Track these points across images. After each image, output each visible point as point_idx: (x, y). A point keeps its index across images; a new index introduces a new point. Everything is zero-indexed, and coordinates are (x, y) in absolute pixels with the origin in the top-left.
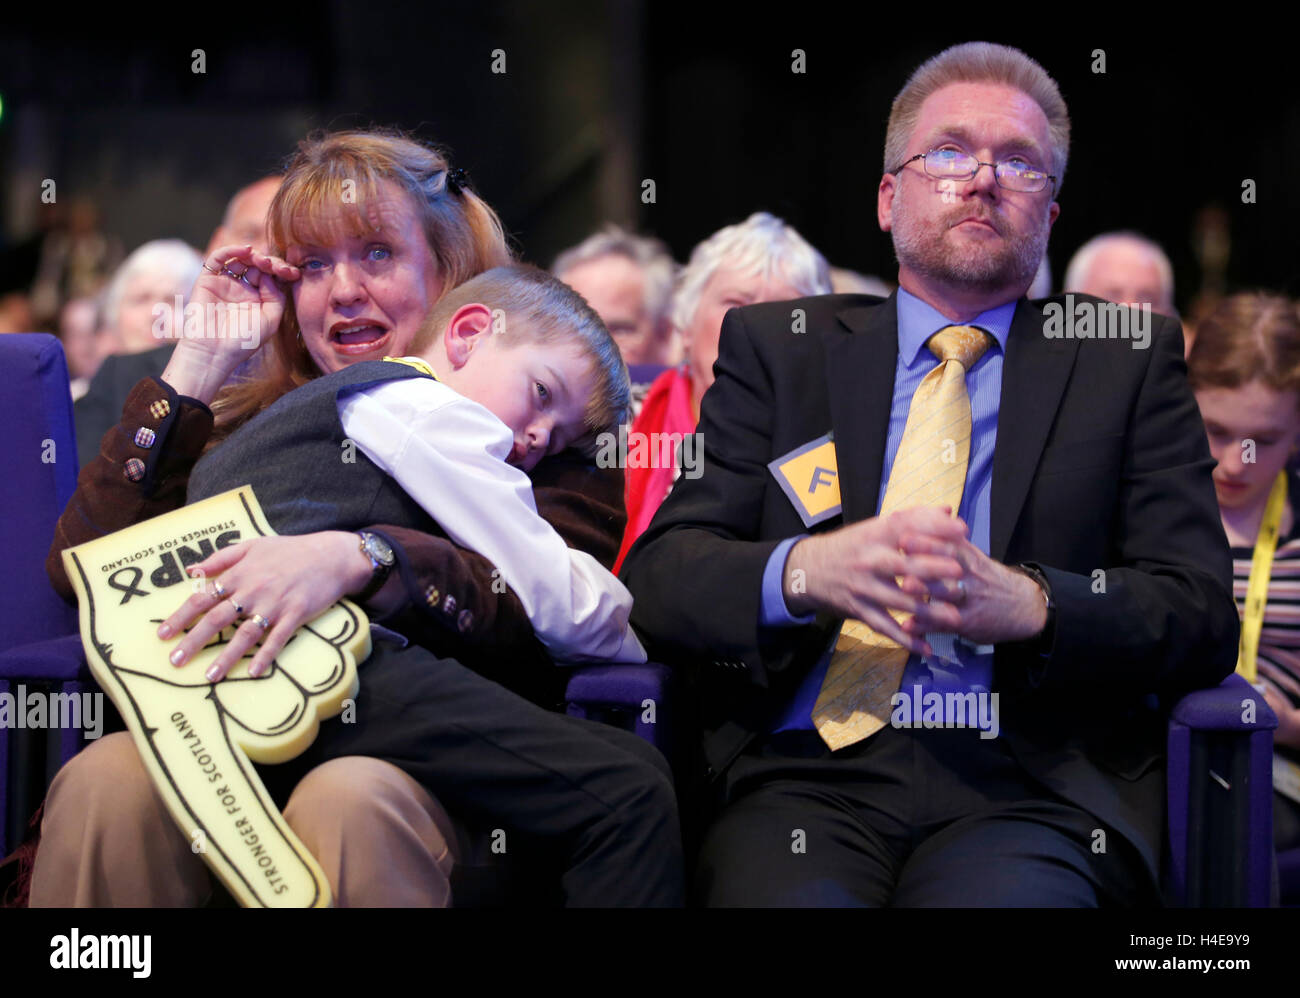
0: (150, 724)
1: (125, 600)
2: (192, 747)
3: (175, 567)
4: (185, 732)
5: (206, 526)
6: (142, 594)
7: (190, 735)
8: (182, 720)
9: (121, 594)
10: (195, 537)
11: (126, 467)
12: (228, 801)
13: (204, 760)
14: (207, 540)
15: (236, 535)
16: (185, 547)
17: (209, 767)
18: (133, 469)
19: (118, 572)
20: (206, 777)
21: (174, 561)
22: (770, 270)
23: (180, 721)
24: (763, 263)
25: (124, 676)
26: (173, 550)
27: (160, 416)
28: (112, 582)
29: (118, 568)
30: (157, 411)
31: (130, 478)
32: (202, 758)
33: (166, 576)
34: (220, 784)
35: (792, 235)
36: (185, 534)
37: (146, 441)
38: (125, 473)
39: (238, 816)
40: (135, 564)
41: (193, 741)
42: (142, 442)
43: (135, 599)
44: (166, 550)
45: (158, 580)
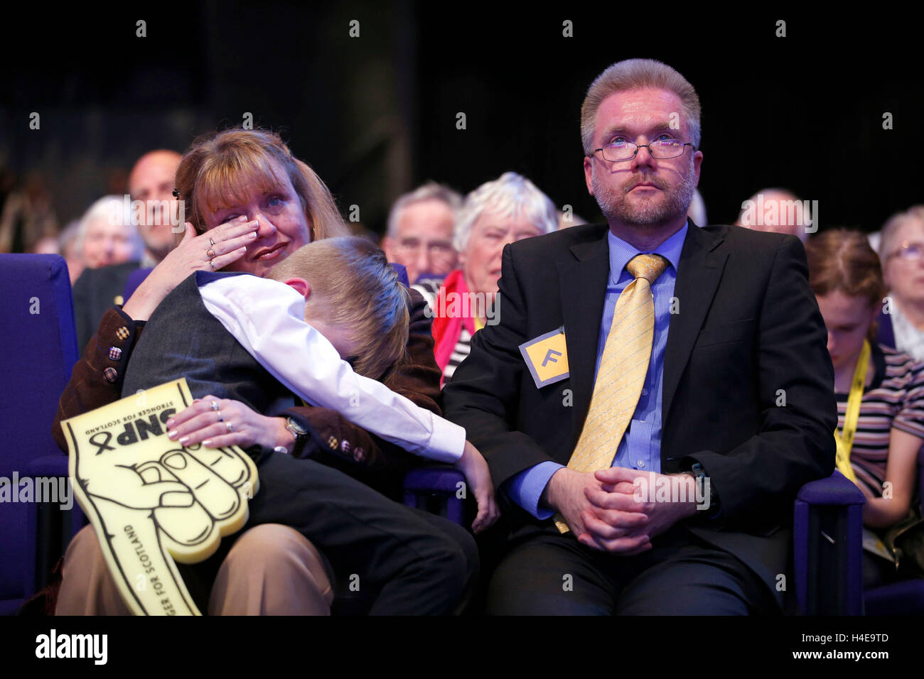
0: (110, 532)
1: (99, 452)
2: (136, 549)
3: (134, 433)
4: (133, 539)
5: (154, 406)
6: (111, 449)
7: (136, 541)
8: (131, 531)
9: (97, 449)
10: (147, 413)
11: (105, 374)
12: (158, 586)
13: (143, 558)
14: (155, 415)
15: (173, 411)
16: (140, 420)
17: (147, 563)
18: (109, 375)
19: (97, 434)
20: (144, 569)
21: (133, 429)
22: (516, 214)
23: (130, 531)
24: (511, 209)
25: (95, 500)
26: (133, 421)
27: (124, 338)
28: (92, 441)
29: (96, 432)
30: (121, 335)
31: (108, 380)
32: (143, 557)
33: (127, 438)
34: (153, 575)
35: (529, 185)
36: (141, 410)
37: (116, 356)
38: (104, 378)
39: (163, 597)
40: (108, 430)
41: (137, 545)
42: (114, 357)
43: (106, 452)
44: (128, 421)
45: (121, 440)
